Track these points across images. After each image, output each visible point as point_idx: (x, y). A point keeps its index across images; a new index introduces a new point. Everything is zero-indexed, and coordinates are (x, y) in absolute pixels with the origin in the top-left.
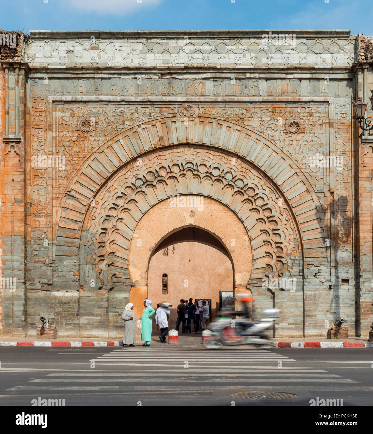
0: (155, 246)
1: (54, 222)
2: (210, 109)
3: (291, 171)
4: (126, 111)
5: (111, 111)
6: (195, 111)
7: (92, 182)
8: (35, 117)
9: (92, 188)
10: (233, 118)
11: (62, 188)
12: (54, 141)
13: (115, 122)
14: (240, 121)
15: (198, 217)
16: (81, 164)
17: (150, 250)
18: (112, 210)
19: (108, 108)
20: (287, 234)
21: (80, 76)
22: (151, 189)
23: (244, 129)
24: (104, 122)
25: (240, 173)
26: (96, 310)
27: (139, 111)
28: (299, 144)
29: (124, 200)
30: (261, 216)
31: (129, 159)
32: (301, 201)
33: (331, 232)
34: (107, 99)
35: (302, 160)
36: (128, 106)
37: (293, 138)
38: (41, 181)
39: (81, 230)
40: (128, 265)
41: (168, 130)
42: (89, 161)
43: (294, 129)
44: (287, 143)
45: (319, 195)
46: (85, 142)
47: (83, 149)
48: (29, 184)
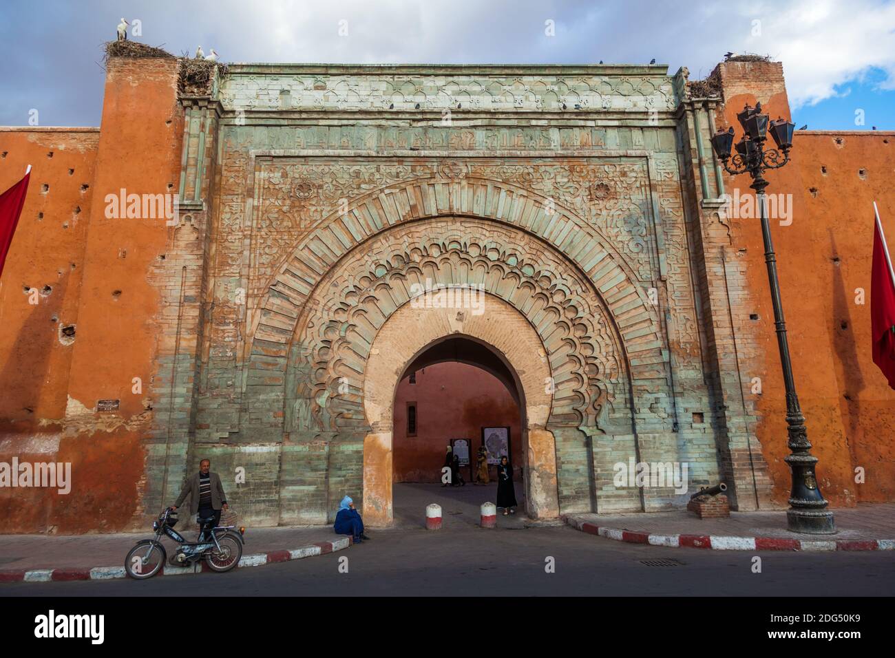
0: (405, 367)
1: (248, 332)
2: (482, 168)
3: (601, 251)
4: (363, 169)
5: (341, 170)
6: (461, 170)
7: (309, 272)
8: (229, 178)
9: (309, 280)
10: (515, 180)
11: (263, 281)
12: (255, 213)
13: (346, 185)
14: (526, 183)
15: (469, 322)
16: (294, 245)
17: (396, 373)
18: (338, 313)
19: (336, 167)
20: (603, 344)
21: (298, 122)
22: (399, 282)
23: (532, 194)
24: (331, 185)
25: (529, 256)
26: (309, 476)
27: (382, 171)
28: (611, 214)
29: (358, 297)
30: (562, 318)
31: (366, 237)
32: (620, 294)
33: (668, 340)
34: (337, 154)
35: (617, 237)
36: (366, 163)
37: (601, 206)
38: (232, 271)
39: (290, 343)
40: (363, 398)
41: (423, 195)
42: (307, 240)
43: (601, 194)
44: (594, 212)
45: (646, 286)
46: (302, 213)
47: (298, 222)
48: (211, 275)
